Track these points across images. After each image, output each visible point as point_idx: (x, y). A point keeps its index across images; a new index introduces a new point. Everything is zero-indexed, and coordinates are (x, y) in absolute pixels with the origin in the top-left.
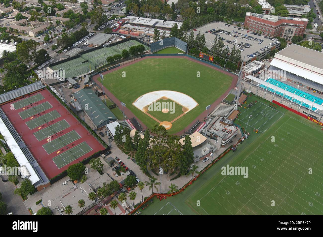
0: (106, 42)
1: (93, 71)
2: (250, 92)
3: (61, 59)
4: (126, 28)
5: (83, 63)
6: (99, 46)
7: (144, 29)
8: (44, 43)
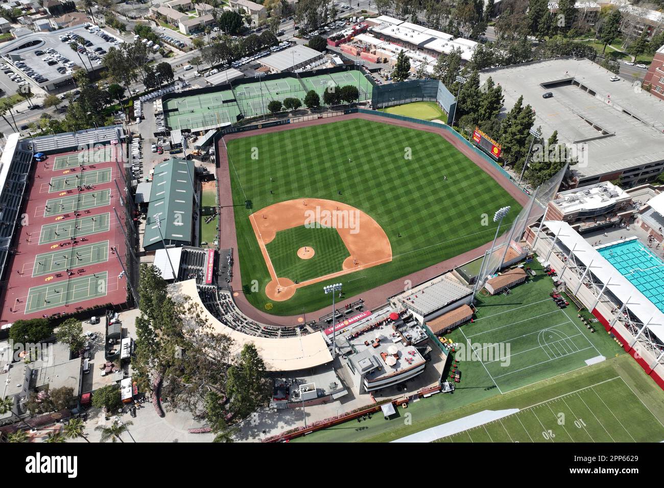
0: (297, 67)
1: (229, 123)
2: (545, 265)
3: (194, 87)
4: (361, 41)
5: (224, 102)
6: (279, 72)
7: (394, 50)
8: (191, 49)
